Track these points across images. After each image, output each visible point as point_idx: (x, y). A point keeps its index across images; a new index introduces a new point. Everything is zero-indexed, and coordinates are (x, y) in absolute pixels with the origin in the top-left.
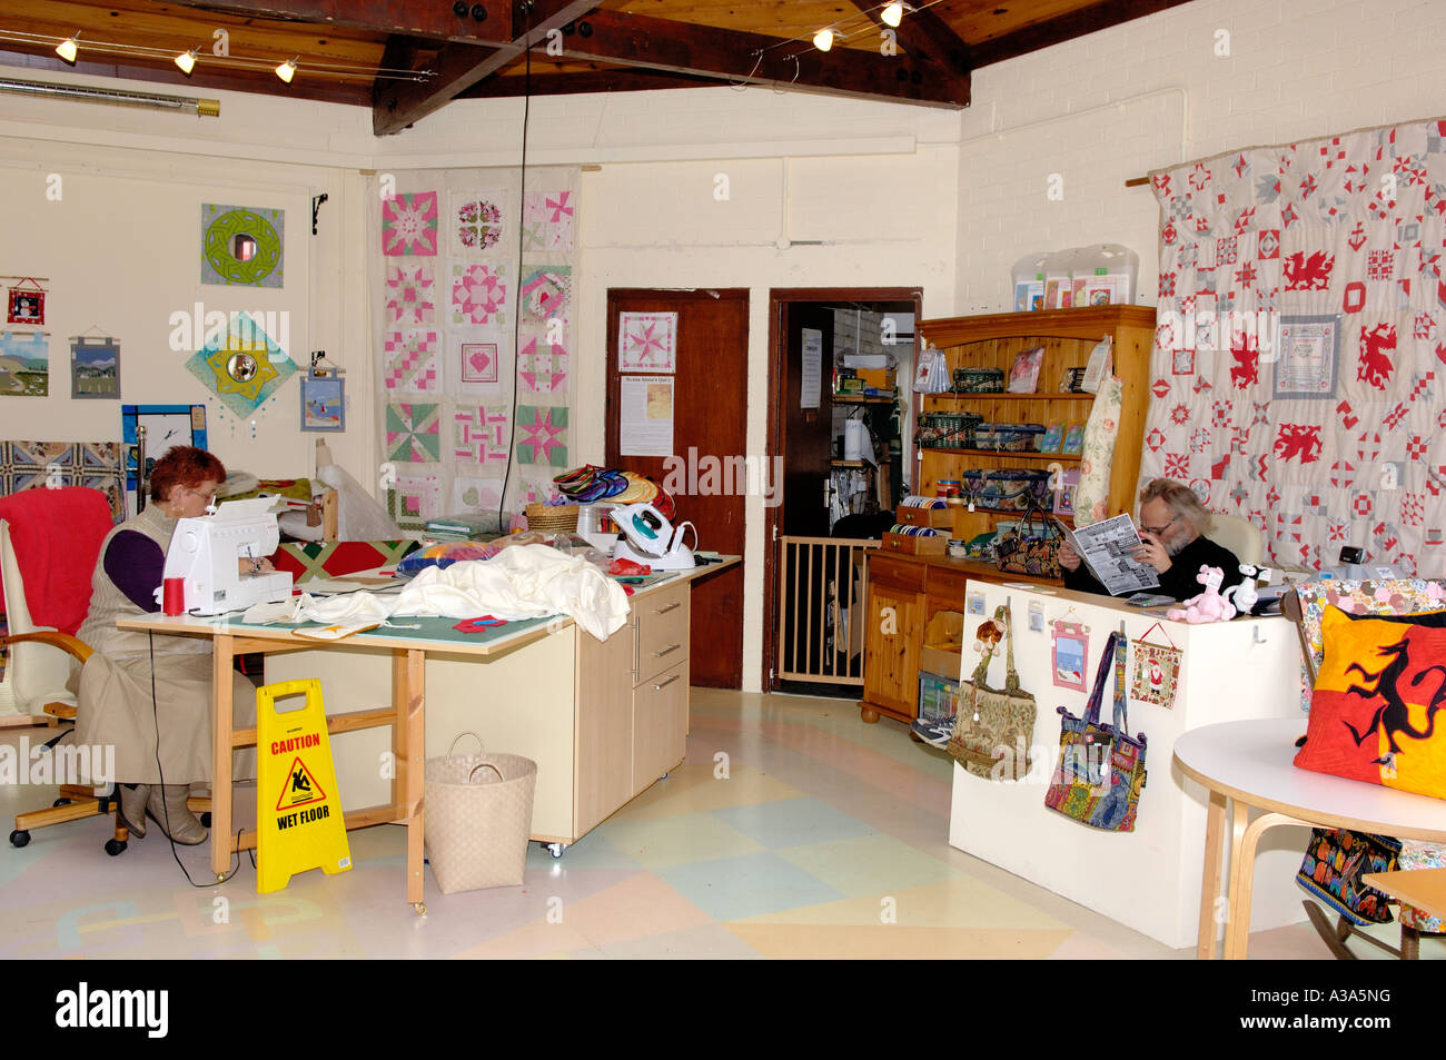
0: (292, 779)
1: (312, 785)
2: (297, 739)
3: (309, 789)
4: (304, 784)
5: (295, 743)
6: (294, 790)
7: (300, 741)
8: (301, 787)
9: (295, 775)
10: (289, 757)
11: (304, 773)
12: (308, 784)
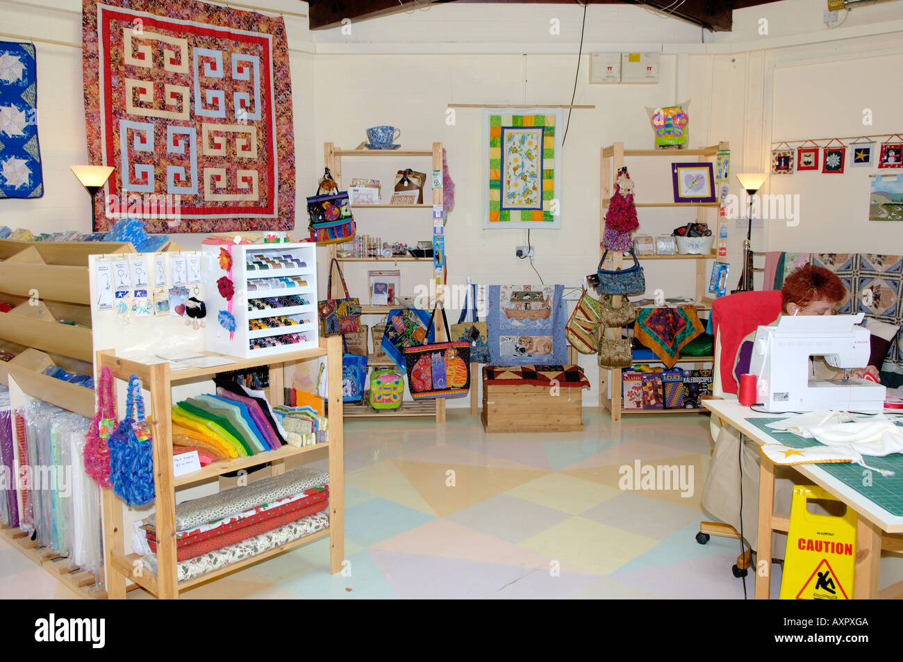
0: (816, 578)
1: (837, 589)
2: (827, 543)
3: (834, 593)
4: (829, 586)
5: (824, 545)
6: (817, 587)
7: (830, 546)
8: (825, 587)
9: (820, 574)
10: (817, 557)
11: (830, 576)
12: (833, 587)
